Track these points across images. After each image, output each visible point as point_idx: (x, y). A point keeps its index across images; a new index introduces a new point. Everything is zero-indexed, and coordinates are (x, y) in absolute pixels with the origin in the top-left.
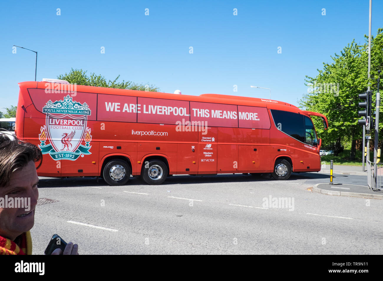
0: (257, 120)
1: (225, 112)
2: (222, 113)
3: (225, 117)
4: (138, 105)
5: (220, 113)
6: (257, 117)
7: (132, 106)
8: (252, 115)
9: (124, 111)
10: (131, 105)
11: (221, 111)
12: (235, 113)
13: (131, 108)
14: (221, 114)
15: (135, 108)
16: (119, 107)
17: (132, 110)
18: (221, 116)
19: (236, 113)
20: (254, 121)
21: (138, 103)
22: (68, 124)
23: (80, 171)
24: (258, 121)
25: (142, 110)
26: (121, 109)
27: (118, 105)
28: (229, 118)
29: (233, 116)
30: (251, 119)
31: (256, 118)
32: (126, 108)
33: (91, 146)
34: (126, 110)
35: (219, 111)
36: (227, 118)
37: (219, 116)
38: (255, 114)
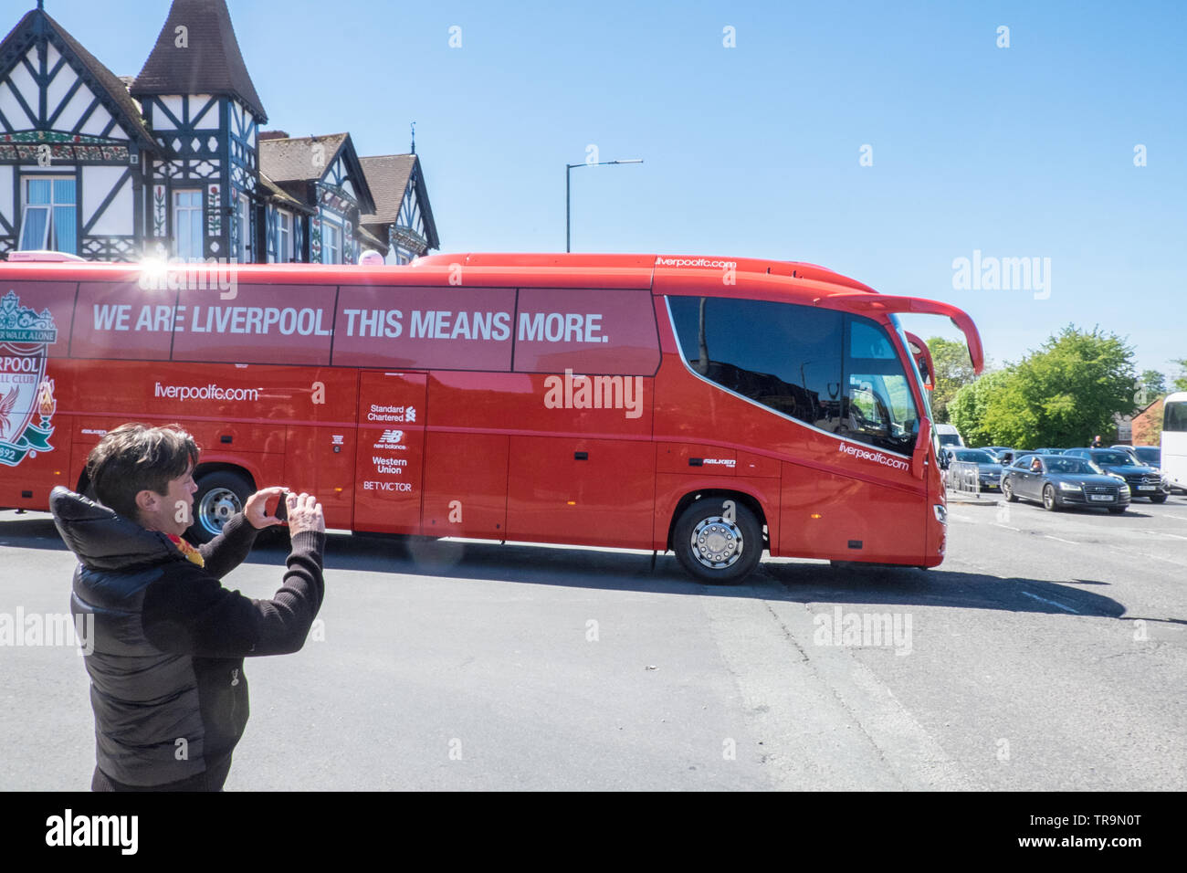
0: (597, 340)
1: (463, 316)
2: (452, 320)
3: (461, 336)
5: (444, 319)
6: (598, 328)
8: (574, 322)
11: (448, 314)
12: (502, 320)
14: (447, 324)
18: (444, 330)
19: (507, 317)
20: (584, 343)
24: (602, 343)
25: (188, 323)
26: (133, 321)
28: (475, 336)
29: (494, 328)
30: (568, 339)
31: (594, 334)
34: (145, 323)
35: (441, 314)
36: (468, 336)
37: (438, 329)
38: (591, 317)
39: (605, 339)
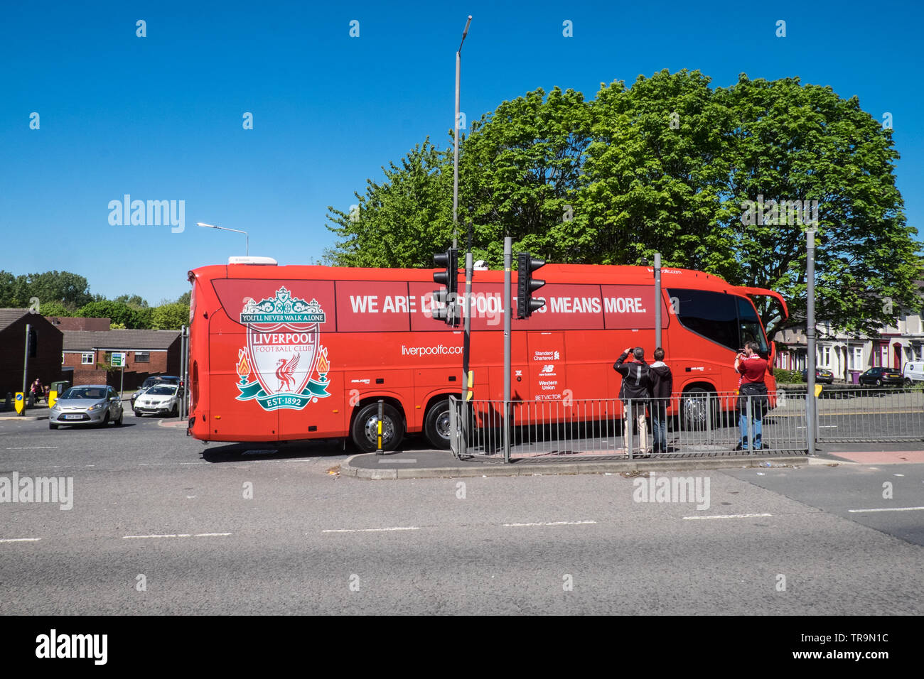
0: (641, 311)
1: (576, 300)
2: (572, 302)
3: (577, 311)
4: (412, 297)
5: (568, 302)
6: (640, 305)
7: (400, 301)
8: (630, 302)
9: (385, 311)
10: (397, 298)
11: (569, 299)
12: (596, 301)
13: (398, 304)
14: (570, 305)
15: (406, 304)
16: (376, 304)
17: (401, 307)
18: (568, 308)
19: (598, 301)
20: (635, 313)
21: (410, 293)
22: (285, 341)
23: (313, 429)
24: (643, 313)
25: (418, 307)
26: (380, 306)
27: (373, 301)
28: (585, 311)
29: (593, 306)
30: (628, 311)
31: (639, 308)
32: (389, 305)
33: (329, 381)
34: (389, 308)
35: (565, 299)
36: (581, 311)
37: (566, 308)
38: (636, 300)
39: (645, 311)
